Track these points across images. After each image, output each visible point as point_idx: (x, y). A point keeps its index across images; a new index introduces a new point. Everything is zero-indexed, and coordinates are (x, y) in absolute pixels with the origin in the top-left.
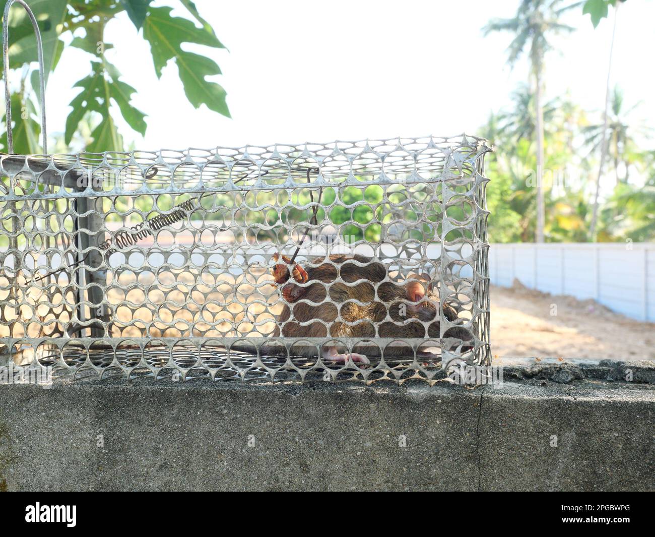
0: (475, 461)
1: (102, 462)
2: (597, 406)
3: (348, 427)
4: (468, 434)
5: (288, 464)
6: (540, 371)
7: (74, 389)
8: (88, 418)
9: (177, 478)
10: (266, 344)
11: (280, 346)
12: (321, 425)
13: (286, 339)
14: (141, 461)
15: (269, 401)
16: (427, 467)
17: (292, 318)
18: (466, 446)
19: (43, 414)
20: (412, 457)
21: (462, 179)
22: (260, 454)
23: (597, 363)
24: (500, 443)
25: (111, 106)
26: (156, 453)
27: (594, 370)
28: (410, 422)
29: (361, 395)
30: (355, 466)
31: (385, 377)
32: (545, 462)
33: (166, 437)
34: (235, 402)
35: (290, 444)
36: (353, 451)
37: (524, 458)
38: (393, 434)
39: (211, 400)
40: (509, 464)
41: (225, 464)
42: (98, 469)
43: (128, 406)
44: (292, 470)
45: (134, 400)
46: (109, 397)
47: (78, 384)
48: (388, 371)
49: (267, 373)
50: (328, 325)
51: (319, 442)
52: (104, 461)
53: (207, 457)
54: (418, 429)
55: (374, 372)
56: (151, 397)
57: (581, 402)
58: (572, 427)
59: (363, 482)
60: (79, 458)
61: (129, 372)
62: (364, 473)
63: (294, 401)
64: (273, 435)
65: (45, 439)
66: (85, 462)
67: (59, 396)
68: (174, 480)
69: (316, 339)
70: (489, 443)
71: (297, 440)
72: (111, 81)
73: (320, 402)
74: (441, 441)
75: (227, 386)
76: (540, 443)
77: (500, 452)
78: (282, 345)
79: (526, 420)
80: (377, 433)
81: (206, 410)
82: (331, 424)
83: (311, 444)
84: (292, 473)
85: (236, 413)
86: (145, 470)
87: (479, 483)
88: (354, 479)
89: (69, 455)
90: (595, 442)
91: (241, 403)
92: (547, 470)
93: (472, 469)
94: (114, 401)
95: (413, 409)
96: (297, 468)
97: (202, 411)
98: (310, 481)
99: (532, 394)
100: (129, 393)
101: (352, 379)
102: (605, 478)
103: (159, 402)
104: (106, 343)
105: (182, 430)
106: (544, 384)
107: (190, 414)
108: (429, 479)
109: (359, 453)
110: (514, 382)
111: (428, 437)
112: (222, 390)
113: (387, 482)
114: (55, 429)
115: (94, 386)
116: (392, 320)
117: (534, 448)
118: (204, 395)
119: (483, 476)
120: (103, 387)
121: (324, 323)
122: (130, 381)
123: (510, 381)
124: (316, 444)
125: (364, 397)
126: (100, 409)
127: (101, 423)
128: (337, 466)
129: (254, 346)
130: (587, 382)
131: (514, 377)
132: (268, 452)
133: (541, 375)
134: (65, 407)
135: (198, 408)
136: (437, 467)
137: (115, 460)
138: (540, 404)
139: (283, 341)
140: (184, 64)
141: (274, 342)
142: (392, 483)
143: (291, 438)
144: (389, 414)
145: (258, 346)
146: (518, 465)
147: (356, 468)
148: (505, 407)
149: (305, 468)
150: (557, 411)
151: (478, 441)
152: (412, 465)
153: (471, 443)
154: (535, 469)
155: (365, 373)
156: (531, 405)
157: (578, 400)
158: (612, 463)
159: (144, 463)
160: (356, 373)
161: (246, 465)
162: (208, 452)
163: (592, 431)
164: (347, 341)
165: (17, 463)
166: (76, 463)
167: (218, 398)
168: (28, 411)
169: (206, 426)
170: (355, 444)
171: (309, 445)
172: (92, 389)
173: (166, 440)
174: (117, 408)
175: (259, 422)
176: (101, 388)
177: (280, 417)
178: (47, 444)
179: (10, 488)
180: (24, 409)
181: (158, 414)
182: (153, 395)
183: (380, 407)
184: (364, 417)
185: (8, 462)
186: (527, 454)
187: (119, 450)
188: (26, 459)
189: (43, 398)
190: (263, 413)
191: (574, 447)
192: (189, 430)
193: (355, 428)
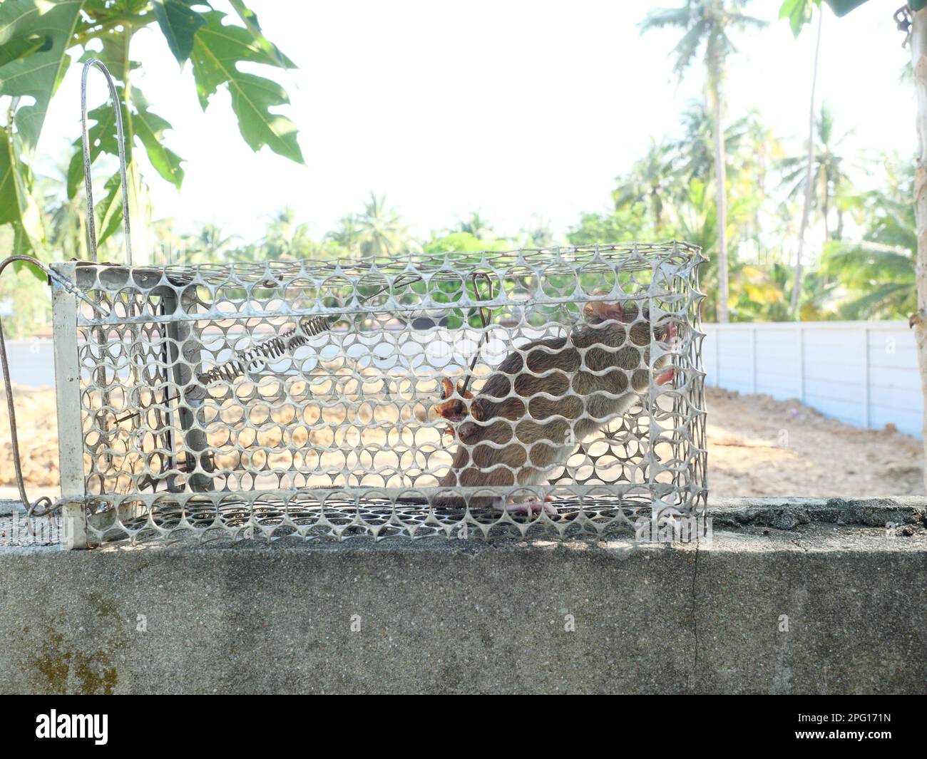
0: (691, 627)
1: (237, 642)
2: (832, 558)
3: (538, 591)
4: (682, 595)
5: (467, 638)
6: (757, 515)
7: (199, 555)
8: (218, 589)
9: (332, 659)
11: (456, 498)
12: (506, 590)
13: (464, 488)
14: (286, 639)
15: (442, 563)
16: (634, 635)
17: (470, 463)
18: (681, 609)
19: (161, 586)
20: (616, 625)
21: (673, 295)
22: (433, 627)
23: (824, 503)
24: (720, 605)
25: (135, 146)
26: (304, 629)
27: (822, 512)
28: (613, 583)
29: (553, 553)
30: (548, 637)
33: (316, 610)
34: (400, 566)
35: (468, 614)
36: (546, 620)
37: (748, 621)
38: (593, 597)
39: (370, 563)
40: (730, 629)
41: (391, 639)
42: (232, 651)
43: (268, 573)
44: (473, 645)
45: (274, 566)
46: (243, 563)
47: (202, 548)
48: (585, 523)
49: (438, 529)
50: (515, 471)
51: (504, 610)
52: (239, 641)
53: (368, 632)
54: (623, 592)
56: (296, 562)
57: (814, 554)
58: (803, 583)
59: (559, 656)
60: (208, 639)
61: (271, 532)
62: (559, 645)
63: (472, 562)
64: (447, 603)
65: (164, 617)
66: (215, 643)
67: (180, 564)
68: (327, 661)
70: (707, 605)
71: (477, 608)
72: (136, 113)
73: (504, 561)
74: (649, 605)
75: (390, 545)
76: (766, 603)
77: (720, 615)
78: (459, 496)
79: (749, 576)
80: (574, 597)
81: (365, 576)
82: (517, 589)
83: (495, 612)
84: (472, 648)
85: (402, 578)
86: (292, 650)
87: (696, 652)
88: (548, 653)
89: (195, 635)
90: (830, 599)
91: (407, 566)
93: (688, 636)
94: (250, 568)
95: (616, 568)
96: (478, 642)
97: (359, 577)
98: (495, 657)
99: (755, 545)
100: (268, 558)
102: (842, 641)
103: (307, 567)
105: (336, 600)
106: (766, 533)
108: (637, 649)
109: (552, 622)
110: (730, 530)
111: (635, 600)
112: (384, 552)
113: (587, 654)
114: (177, 603)
115: (223, 550)
117: (760, 609)
118: (362, 558)
119: (700, 644)
120: (236, 551)
121: (510, 468)
122: (268, 544)
123: (726, 530)
124: (501, 612)
125: (558, 555)
126: (232, 579)
127: (233, 596)
128: (527, 638)
129: (424, 498)
130: (814, 527)
131: (730, 524)
132: (442, 624)
133: (759, 520)
134: (188, 577)
135: (355, 574)
136: (645, 635)
137: (253, 640)
138: (766, 558)
139: (459, 491)
140: (241, 91)
142: (593, 655)
143: (470, 606)
144: (588, 575)
145: (431, 497)
146: (741, 629)
147: (550, 640)
148: (725, 562)
149: (487, 641)
150: (785, 565)
151: (694, 603)
152: (617, 634)
153: (685, 606)
154: (761, 634)
155: (561, 527)
156: (754, 559)
157: (809, 552)
158: (849, 624)
159: (290, 642)
161: (415, 641)
163: (826, 587)
164: (538, 490)
165: (129, 647)
166: (203, 644)
167: (380, 561)
168: (140, 583)
169: (365, 595)
170: (547, 611)
171: (492, 614)
172: (222, 554)
173: (315, 613)
174: (254, 576)
175: (430, 588)
176: (233, 552)
177: (456, 581)
178: (167, 623)
179: (120, 678)
180: (136, 581)
181: (305, 583)
182: (299, 560)
183: (577, 566)
184: (557, 578)
185: (117, 647)
186: (751, 616)
187: (258, 627)
188: (140, 642)
189: (160, 567)
190: (435, 578)
191: (806, 607)
192: (344, 601)
193: (547, 592)
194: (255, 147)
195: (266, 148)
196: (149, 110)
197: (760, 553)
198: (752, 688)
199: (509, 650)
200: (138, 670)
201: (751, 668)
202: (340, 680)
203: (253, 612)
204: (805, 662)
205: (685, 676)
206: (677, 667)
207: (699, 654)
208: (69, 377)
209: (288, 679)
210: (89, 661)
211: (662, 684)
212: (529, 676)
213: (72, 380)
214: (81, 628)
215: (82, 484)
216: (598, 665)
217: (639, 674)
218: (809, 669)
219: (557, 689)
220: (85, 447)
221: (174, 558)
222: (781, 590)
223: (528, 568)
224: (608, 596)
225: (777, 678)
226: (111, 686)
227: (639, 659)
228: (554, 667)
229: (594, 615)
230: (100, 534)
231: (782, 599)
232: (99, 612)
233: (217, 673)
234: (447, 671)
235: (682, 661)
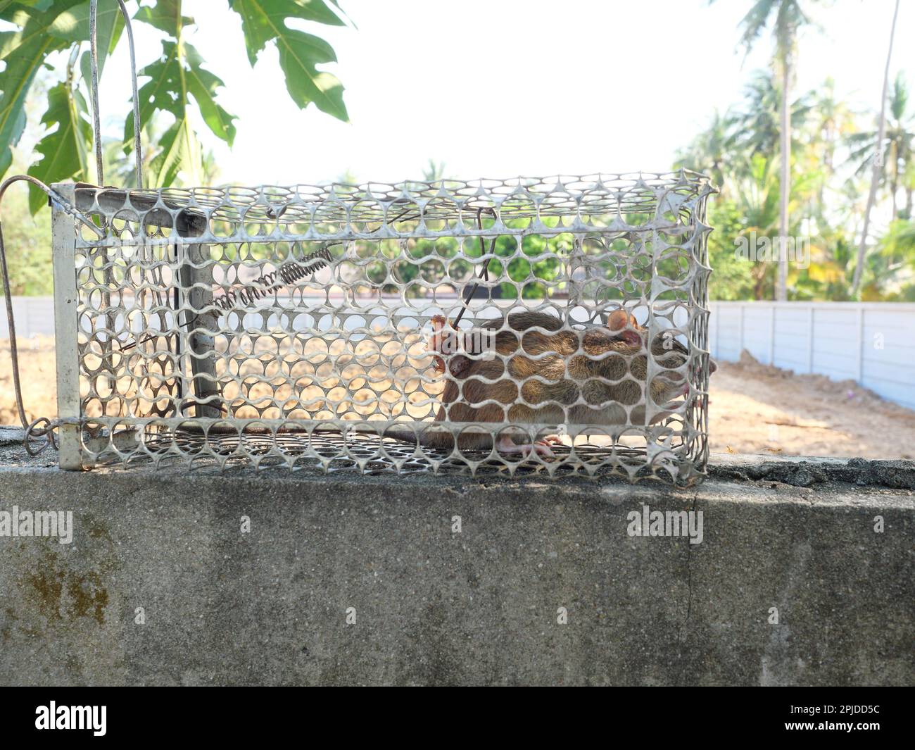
0: (685, 578)
1: (224, 570)
2: (840, 512)
3: (527, 533)
4: (677, 544)
5: (453, 577)
6: (771, 471)
7: (189, 481)
8: (207, 516)
9: (316, 592)
10: (428, 430)
11: (445, 433)
12: (494, 531)
13: (453, 423)
14: (272, 569)
15: (430, 500)
16: (625, 583)
17: (460, 398)
18: (675, 559)
19: (151, 511)
20: (606, 571)
21: (678, 228)
22: (419, 564)
23: (845, 463)
24: (717, 557)
25: (189, 103)
26: (290, 559)
27: (841, 471)
28: (605, 529)
29: (544, 494)
30: (536, 581)
31: (575, 473)
32: (772, 579)
33: (302, 541)
34: (387, 500)
35: (455, 553)
36: (534, 563)
37: (746, 574)
38: (584, 542)
39: (358, 496)
40: (726, 582)
41: (376, 575)
42: (219, 578)
43: (256, 502)
44: (458, 584)
45: (262, 496)
46: (232, 491)
47: (193, 475)
48: (579, 466)
49: (427, 466)
50: (506, 408)
51: (491, 550)
52: (226, 569)
53: (353, 567)
54: (615, 538)
55: (560, 467)
56: (285, 493)
57: (820, 508)
58: (807, 538)
59: (546, 600)
60: (196, 565)
61: (258, 461)
62: (546, 589)
63: (461, 500)
64: (434, 541)
65: (154, 542)
66: (202, 569)
67: (171, 489)
68: (312, 593)
70: (703, 556)
71: (464, 547)
72: (189, 69)
73: (493, 501)
74: (642, 553)
75: (377, 481)
76: (767, 557)
77: (717, 566)
78: (447, 431)
79: (749, 528)
80: (563, 541)
81: (352, 510)
82: (506, 530)
83: (482, 552)
84: (458, 588)
85: (390, 513)
86: (277, 580)
87: (689, 604)
88: (535, 597)
89: (183, 561)
90: (836, 556)
91: (395, 501)
92: (774, 590)
93: (681, 587)
94: (238, 496)
95: (609, 513)
96: (463, 581)
97: (346, 510)
98: (480, 598)
99: (759, 496)
100: (257, 487)
101: (534, 474)
102: (846, 601)
103: (294, 498)
104: (230, 425)
105: (322, 532)
106: (774, 486)
107: (332, 514)
108: (627, 598)
109: (540, 565)
110: (736, 482)
111: (627, 547)
112: (372, 486)
113: (576, 600)
114: (166, 529)
115: (213, 477)
116: (585, 403)
117: (759, 563)
118: (350, 491)
119: (694, 596)
120: (225, 479)
121: (500, 405)
122: (258, 473)
123: (732, 482)
124: (488, 553)
125: (548, 497)
126: (221, 506)
127: (222, 523)
128: (514, 581)
130: (831, 486)
131: (737, 477)
132: (428, 562)
133: (772, 476)
134: (178, 503)
135: (342, 507)
136: (637, 584)
137: (240, 568)
138: (768, 509)
139: (449, 426)
140: (288, 47)
141: (438, 428)
142: (581, 602)
143: (457, 545)
144: (579, 519)
145: (419, 431)
146: (738, 582)
147: (538, 583)
148: (724, 512)
149: (473, 581)
150: (789, 518)
151: (689, 552)
152: (607, 580)
153: (680, 556)
154: (759, 589)
155: (551, 468)
156: (756, 510)
157: (815, 505)
158: (855, 583)
159: (275, 572)
160: (539, 468)
161: (400, 577)
162: (355, 561)
163: (832, 543)
164: (529, 428)
165: (120, 569)
166: (192, 570)
167: (367, 495)
168: (132, 506)
169: (351, 529)
170: (536, 554)
171: (480, 554)
172: (211, 482)
173: (302, 545)
174: (242, 504)
175: (417, 525)
176: (222, 480)
177: (443, 519)
178: (156, 547)
179: (110, 599)
180: (128, 504)
181: (292, 513)
182: (287, 491)
183: (568, 509)
184: (547, 521)
185: (108, 568)
186: (750, 570)
187: (245, 556)
188: (130, 565)
189: (151, 492)
190: (423, 515)
191: (808, 563)
192: (330, 534)
193: (536, 535)
194: (302, 105)
195: (312, 106)
197: (762, 505)
198: (747, 644)
199: (495, 592)
200: (128, 592)
201: (747, 623)
202: (324, 613)
203: (240, 540)
204: (806, 620)
205: (677, 627)
206: (668, 619)
207: (692, 607)
208: (67, 298)
209: (273, 608)
210: (81, 580)
211: (652, 635)
212: (515, 619)
213: (69, 302)
214: (74, 548)
215: (77, 406)
216: (586, 611)
217: (628, 623)
218: (809, 628)
219: (543, 634)
220: (82, 369)
221: (165, 483)
222: (783, 544)
223: (517, 509)
224: (599, 542)
225: (774, 636)
226: (102, 606)
227: (630, 608)
228: (541, 611)
229: (584, 561)
230: (93, 456)
231: (783, 554)
232: (92, 533)
233: (204, 600)
234: (431, 609)
235: (674, 613)
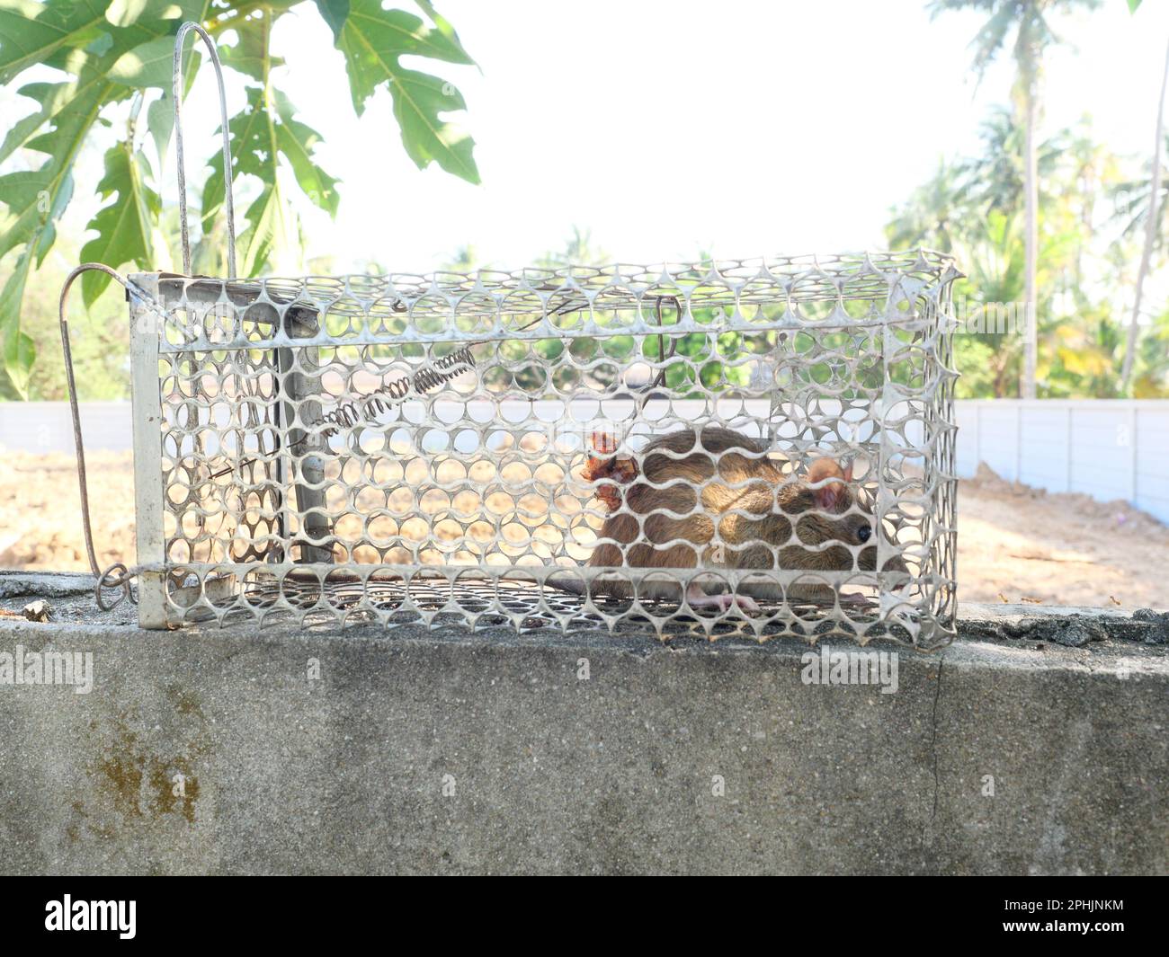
0: (929, 765)
1: (344, 754)
2: (1128, 681)
3: (727, 707)
4: (918, 722)
5: (633, 764)
6: (1034, 627)
7: (300, 643)
8: (323, 687)
12: (684, 705)
14: (404, 753)
15: (603, 666)
16: (853, 771)
17: (641, 537)
18: (916, 741)
19: (253, 680)
20: (828, 756)
21: (916, 322)
22: (590, 747)
23: (1129, 615)
24: (970, 738)
25: (279, 164)
26: (428, 742)
27: (1124, 626)
28: (826, 702)
29: (748, 659)
30: (739, 769)
31: (787, 632)
32: (1041, 767)
33: (442, 718)
34: (549, 666)
35: (635, 733)
36: (736, 745)
37: (1008, 760)
38: (799, 719)
39: (512, 661)
41: (535, 760)
42: (338, 765)
43: (384, 669)
44: (640, 773)
45: (392, 661)
46: (354, 655)
47: (305, 635)
48: (791, 622)
49: (598, 622)
50: (699, 550)
51: (682, 730)
52: (347, 753)
53: (507, 750)
54: (840, 714)
55: (770, 624)
56: (420, 657)
57: (1102, 676)
58: (1086, 713)
59: (751, 793)
60: (309, 748)
61: (387, 617)
62: (752, 779)
63: (642, 666)
64: (608, 718)
65: (256, 718)
66: (317, 754)
67: (278, 653)
69: (680, 570)
70: (952, 737)
71: (647, 726)
72: (279, 122)
73: (683, 667)
74: (875, 733)
75: (538, 641)
76: (1034, 738)
77: (970, 750)
79: (1011, 701)
80: (773, 717)
81: (504, 678)
82: (699, 704)
83: (670, 733)
84: (640, 778)
85: (552, 682)
86: (411, 767)
87: (936, 798)
88: (738, 789)
89: (293, 742)
90: (1124, 737)
91: (559, 668)
92: (1045, 780)
93: (925, 777)
94: (362, 661)
96: (646, 769)
97: (498, 679)
98: (668, 789)
99: (1022, 661)
100: (385, 651)
101: (734, 633)
102: (1137, 794)
103: (432, 664)
104: (351, 572)
105: (468, 707)
106: (1040, 647)
107: (480, 684)
108: (856, 790)
109: (744, 749)
110: (992, 642)
111: (855, 725)
112: (529, 648)
113: (789, 793)
114: (272, 702)
115: (330, 638)
116: (800, 543)
117: (1025, 745)
118: (502, 655)
119: (942, 788)
120: (345, 640)
121: (692, 546)
122: (385, 633)
123: (986, 641)
124: (677, 733)
125: (754, 662)
126: (340, 674)
127: (341, 696)
129: (582, 581)
130: (1112, 645)
131: (992, 634)
132: (601, 744)
133: (1035, 633)
134: (287, 670)
135: (492, 675)
136: (868, 772)
137: (364, 752)
138: (1035, 678)
139: (627, 573)
140: (403, 92)
142: (796, 795)
143: (637, 723)
144: (793, 689)
145: (589, 580)
146: (998, 771)
147: (741, 772)
148: (979, 681)
149: (659, 769)
150: (1062, 688)
151: (935, 732)
152: (829, 768)
153: (923, 737)
154: (1025, 779)
155: (758, 624)
156: (1020, 679)
157: (1096, 672)
158: (1150, 771)
159: (409, 757)
160: (740, 625)
161: (566, 764)
162: (509, 743)
163: (1118, 720)
164: (729, 575)
165: (214, 754)
166: (304, 755)
167: (524, 659)
168: (229, 674)
169: (504, 702)
170: (738, 734)
171: (667, 734)
172: (328, 643)
173: (442, 722)
174: (367, 672)
175: (587, 697)
176: (342, 641)
177: (620, 690)
178: (259, 726)
179: (202, 790)
180: (224, 671)
181: (430, 682)
182: (423, 654)
183: (779, 677)
184: (752, 692)
185: (200, 752)
186: (1013, 754)
187: (370, 737)
188: (227, 748)
189: (252, 656)
190: (594, 685)
191: (1089, 746)
192: (478, 709)
193: (738, 710)
195: (434, 165)
196: (295, 118)
197: (1027, 671)
198: (1010, 850)
199: (687, 782)
200: (224, 782)
201: (1010, 823)
202: (471, 808)
203: (364, 717)
204: (1086, 819)
205: (920, 828)
206: (909, 817)
207: (939, 802)
208: (148, 415)
209: (406, 803)
210: (166, 767)
211: (888, 838)
212: (712, 817)
213: (151, 419)
214: (158, 727)
215: (161, 548)
216: (803, 807)
217: (857, 823)
218: (1091, 829)
219: (748, 836)
220: (166, 502)
221: (270, 645)
222: (1055, 722)
223: (714, 677)
224: (819, 719)
225: (1045, 839)
226: (191, 800)
227: (859, 803)
228: (746, 807)
229: (800, 743)
230: (181, 612)
231: (1056, 734)
232: (180, 708)
233: (319, 792)
234: (606, 804)
235: (916, 809)
